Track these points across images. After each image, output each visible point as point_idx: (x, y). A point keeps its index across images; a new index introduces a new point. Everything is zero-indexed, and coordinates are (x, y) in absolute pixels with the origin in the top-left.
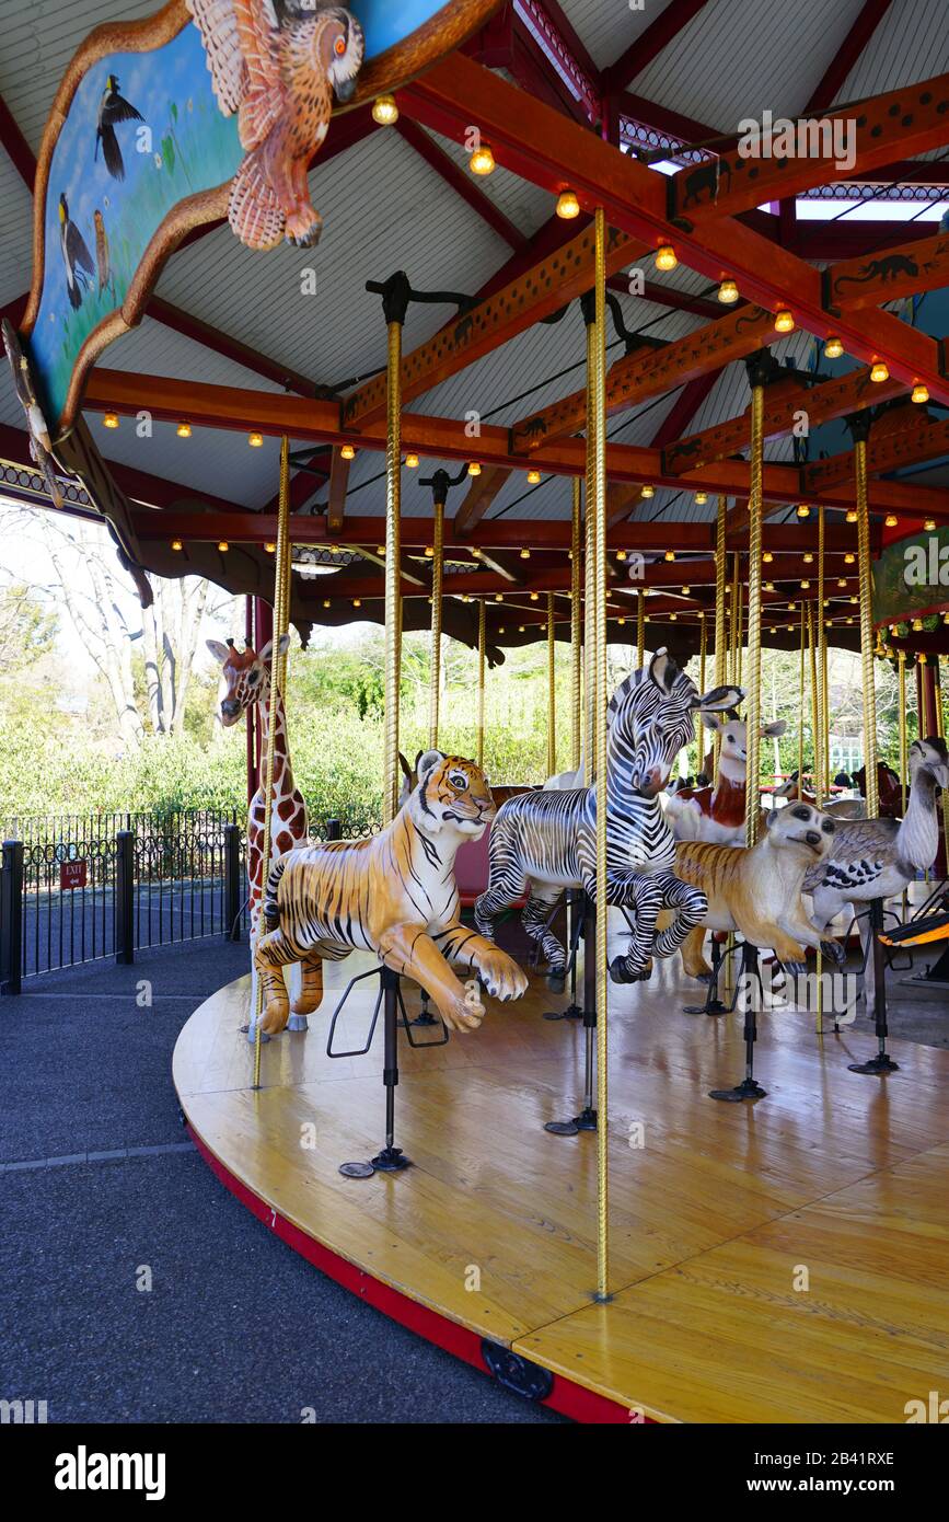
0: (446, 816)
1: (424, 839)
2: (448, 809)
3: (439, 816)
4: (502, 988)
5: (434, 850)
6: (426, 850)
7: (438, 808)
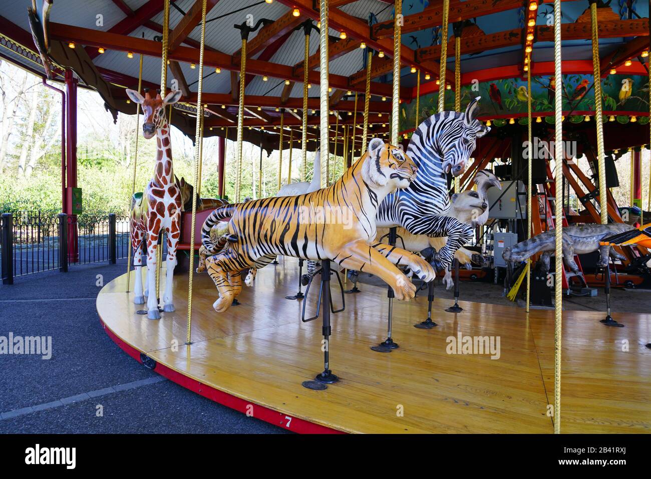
0: (392, 177)
1: (370, 191)
2: (395, 172)
3: (388, 176)
4: (429, 274)
5: (376, 197)
6: (371, 197)
7: (388, 171)
